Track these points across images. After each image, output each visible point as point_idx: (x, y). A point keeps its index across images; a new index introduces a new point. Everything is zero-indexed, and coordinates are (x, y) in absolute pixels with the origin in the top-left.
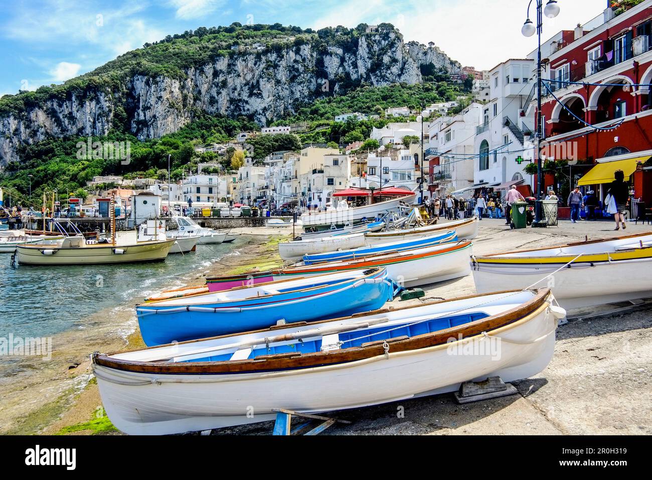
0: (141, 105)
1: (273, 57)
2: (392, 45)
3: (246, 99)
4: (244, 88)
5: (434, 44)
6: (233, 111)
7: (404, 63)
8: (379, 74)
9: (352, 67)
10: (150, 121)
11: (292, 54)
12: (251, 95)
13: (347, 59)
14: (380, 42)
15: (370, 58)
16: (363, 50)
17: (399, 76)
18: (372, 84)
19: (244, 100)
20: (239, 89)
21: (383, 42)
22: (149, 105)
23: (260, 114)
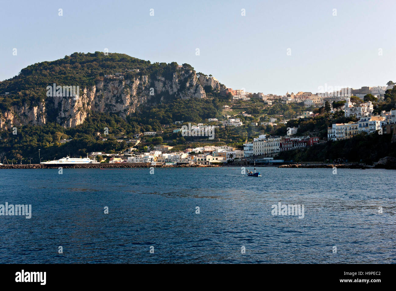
0: (62, 109)
2: (191, 77)
3: (114, 104)
4: (113, 98)
5: (212, 76)
6: (107, 111)
7: (197, 87)
8: (184, 93)
9: (170, 88)
11: (138, 81)
12: (117, 102)
13: (167, 83)
14: (184, 75)
15: (179, 84)
16: (175, 79)
17: (194, 93)
18: (180, 97)
20: (110, 99)
21: (186, 75)
22: (67, 110)
23: (122, 113)
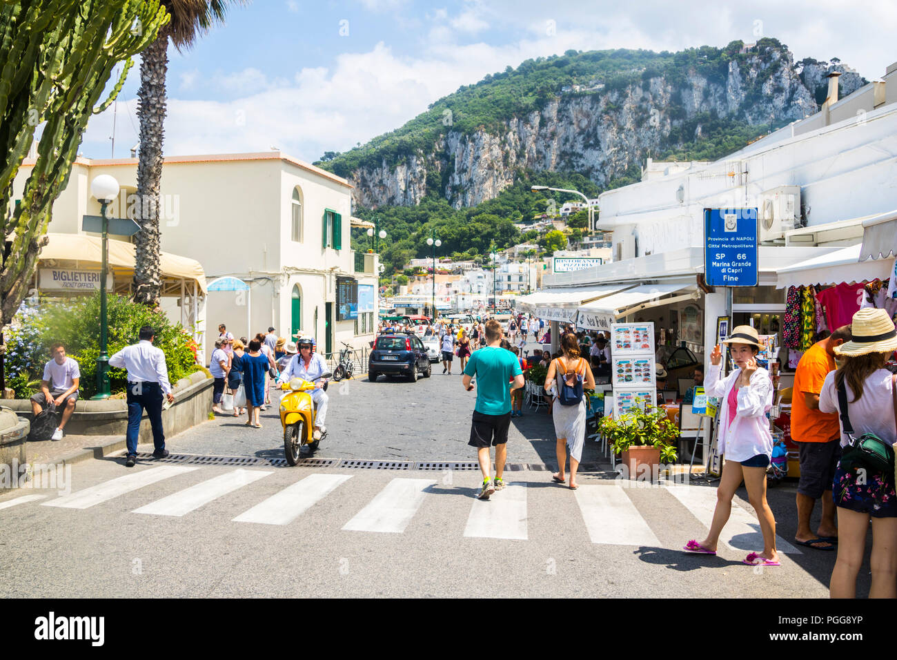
0: (456, 167)
1: (614, 97)
2: (776, 68)
3: (580, 151)
4: (577, 138)
5: (839, 60)
6: (563, 169)
7: (793, 91)
8: (756, 110)
9: (718, 103)
10: (466, 186)
11: (639, 91)
12: (586, 147)
13: (712, 91)
14: (758, 66)
15: (744, 89)
16: (734, 80)
17: (785, 110)
18: (747, 123)
19: (578, 153)
20: (571, 141)
21: (763, 65)
22: (465, 167)
23: (597, 171)
